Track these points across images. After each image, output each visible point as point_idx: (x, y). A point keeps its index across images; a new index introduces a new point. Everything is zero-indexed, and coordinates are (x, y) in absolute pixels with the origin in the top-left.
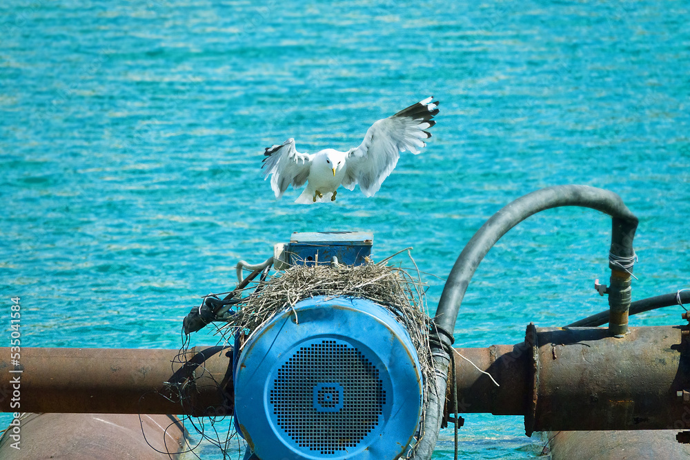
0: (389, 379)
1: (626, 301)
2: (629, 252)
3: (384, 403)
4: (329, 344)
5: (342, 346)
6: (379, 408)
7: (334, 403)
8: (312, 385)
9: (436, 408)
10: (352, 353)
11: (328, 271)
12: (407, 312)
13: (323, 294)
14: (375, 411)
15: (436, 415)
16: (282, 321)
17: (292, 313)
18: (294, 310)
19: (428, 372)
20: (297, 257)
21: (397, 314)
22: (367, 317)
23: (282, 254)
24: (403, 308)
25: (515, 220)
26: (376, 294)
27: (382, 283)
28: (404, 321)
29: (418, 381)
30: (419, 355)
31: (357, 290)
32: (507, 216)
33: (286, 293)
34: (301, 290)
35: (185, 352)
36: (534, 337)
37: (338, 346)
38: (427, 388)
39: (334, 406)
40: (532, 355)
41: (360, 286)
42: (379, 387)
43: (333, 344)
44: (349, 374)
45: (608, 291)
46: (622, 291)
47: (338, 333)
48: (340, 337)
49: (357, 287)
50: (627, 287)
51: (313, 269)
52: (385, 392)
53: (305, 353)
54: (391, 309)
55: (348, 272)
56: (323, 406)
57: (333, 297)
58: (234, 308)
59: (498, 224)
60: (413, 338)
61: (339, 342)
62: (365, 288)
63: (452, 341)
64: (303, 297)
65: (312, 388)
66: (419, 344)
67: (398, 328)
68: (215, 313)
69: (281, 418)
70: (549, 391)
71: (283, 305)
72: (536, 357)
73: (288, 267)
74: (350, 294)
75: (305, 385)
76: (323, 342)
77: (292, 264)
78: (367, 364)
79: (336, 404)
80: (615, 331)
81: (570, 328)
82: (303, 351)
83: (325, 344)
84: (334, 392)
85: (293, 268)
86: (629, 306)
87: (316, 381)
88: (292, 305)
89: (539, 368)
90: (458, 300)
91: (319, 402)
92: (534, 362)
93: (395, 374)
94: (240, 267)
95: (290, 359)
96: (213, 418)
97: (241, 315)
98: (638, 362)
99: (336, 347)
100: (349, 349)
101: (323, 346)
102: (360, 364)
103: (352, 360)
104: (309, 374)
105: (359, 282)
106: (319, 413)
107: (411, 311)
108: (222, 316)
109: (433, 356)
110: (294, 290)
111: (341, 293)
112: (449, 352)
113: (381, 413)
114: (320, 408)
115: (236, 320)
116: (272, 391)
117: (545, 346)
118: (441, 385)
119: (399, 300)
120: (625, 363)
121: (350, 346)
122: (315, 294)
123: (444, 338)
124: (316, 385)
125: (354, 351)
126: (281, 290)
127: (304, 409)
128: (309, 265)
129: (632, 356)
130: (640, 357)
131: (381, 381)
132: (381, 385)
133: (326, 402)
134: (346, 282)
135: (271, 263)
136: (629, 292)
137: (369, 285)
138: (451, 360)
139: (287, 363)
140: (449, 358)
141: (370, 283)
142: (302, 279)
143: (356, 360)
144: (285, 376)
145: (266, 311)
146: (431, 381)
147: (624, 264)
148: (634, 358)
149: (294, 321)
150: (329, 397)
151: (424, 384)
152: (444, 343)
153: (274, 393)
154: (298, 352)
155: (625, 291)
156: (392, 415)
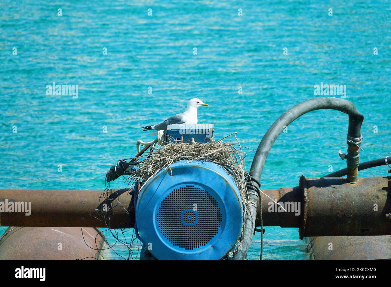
0: (224, 207)
1: (357, 163)
2: (359, 135)
3: (221, 221)
4: (190, 187)
5: (197, 188)
6: (218, 224)
7: (193, 220)
8: (180, 210)
9: (250, 224)
10: (203, 192)
11: (189, 146)
12: (234, 169)
13: (186, 159)
14: (216, 226)
15: (251, 227)
16: (163, 174)
17: (169, 170)
18: (170, 168)
19: (246, 203)
20: (171, 138)
21: (228, 171)
22: (212, 172)
23: (163, 136)
24: (232, 167)
25: (295, 117)
26: (216, 159)
27: (220, 153)
28: (232, 174)
29: (241, 208)
30: (241, 194)
31: (206, 157)
32: (290, 115)
33: (165, 158)
34: (174, 157)
35: (107, 192)
36: (304, 183)
37: (195, 188)
38: (245, 212)
39: (193, 223)
40: (303, 193)
41: (207, 154)
42: (218, 212)
43: (192, 187)
44: (201, 205)
45: (346, 157)
46: (354, 157)
47: (195, 181)
48: (196, 183)
50: (357, 155)
51: (180, 145)
52: (222, 215)
53: (177, 192)
54: (225, 168)
55: (200, 147)
56: (186, 223)
57: (192, 160)
58: (135, 167)
59: (285, 119)
60: (237, 184)
61: (196, 186)
62: (210, 156)
63: (260, 186)
64: (175, 161)
65: (180, 212)
66: (241, 187)
67: (229, 178)
68: (124, 170)
69: (163, 230)
70: (313, 214)
71: (163, 165)
72: (306, 194)
73: (166, 144)
74: (202, 159)
75: (176, 210)
76: (187, 186)
77: (168, 142)
78: (211, 198)
80: (350, 180)
81: (325, 178)
82: (175, 191)
84: (193, 215)
85: (169, 144)
86: (358, 165)
87: (183, 208)
88: (169, 165)
89: (307, 201)
90: (263, 163)
91: (184, 220)
92: (305, 197)
93: (228, 204)
94: (138, 144)
95: (168, 196)
96: (123, 229)
97: (140, 171)
98: (363, 198)
99: (194, 189)
100: (201, 190)
101: (187, 188)
102: (207, 198)
103: (203, 196)
104: (178, 204)
105: (207, 152)
106: (184, 227)
107: (236, 169)
108: (128, 171)
109: (249, 194)
110: (170, 157)
111: (196, 158)
112: (258, 192)
113: (219, 227)
114: (185, 224)
115: (137, 174)
116: (158, 214)
117: (311, 188)
118: (253, 211)
119: (229, 162)
120: (356, 198)
121: (202, 188)
122: (182, 159)
123: (255, 184)
124: (182, 210)
126: (162, 157)
127: (176, 225)
128: (178, 142)
129: (360, 194)
130: (364, 194)
131: (219, 208)
132: (220, 211)
133: (188, 221)
134: (199, 152)
135: (156, 142)
136: (358, 158)
137: (213, 154)
138: (259, 196)
139: (166, 198)
141: (213, 153)
142: (175, 151)
143: (205, 196)
144: (165, 205)
145: (154, 169)
146: (248, 208)
147: (355, 141)
148: (361, 195)
149: (170, 174)
150: (190, 218)
151: (244, 210)
152: (255, 187)
154: (172, 192)
155: (356, 157)
156: (226, 228)
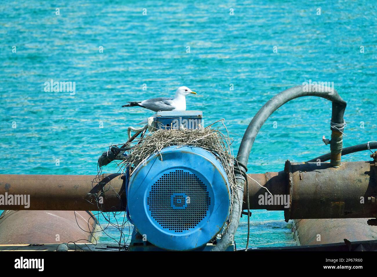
0: (212, 191)
1: (340, 148)
2: (342, 121)
3: (210, 204)
4: (179, 172)
5: (186, 173)
6: (207, 207)
7: (182, 204)
8: (170, 194)
9: (238, 207)
11: (178, 132)
12: (222, 154)
13: (176, 144)
14: (205, 209)
15: (238, 210)
16: (153, 159)
17: (159, 155)
18: (160, 153)
19: (233, 187)
20: (161, 124)
21: (216, 156)
22: (200, 157)
23: (153, 123)
24: (220, 152)
25: (280, 104)
26: (204, 144)
27: (208, 138)
28: (220, 159)
29: (228, 192)
30: (229, 178)
32: (276, 102)
33: (156, 144)
34: (164, 143)
35: (99, 177)
36: (289, 167)
37: (184, 173)
38: (233, 196)
40: (289, 177)
42: (207, 195)
43: (181, 172)
44: (190, 189)
45: (330, 142)
46: (338, 142)
47: (184, 166)
48: (185, 168)
49: (195, 141)
50: (340, 140)
51: (170, 131)
52: (210, 198)
54: (213, 153)
55: (189, 133)
56: (176, 206)
57: (181, 146)
58: (126, 152)
59: (271, 106)
60: (225, 169)
61: (185, 171)
62: (198, 141)
63: (246, 170)
64: (165, 146)
65: (170, 196)
66: (228, 172)
67: (217, 163)
68: (116, 155)
69: (153, 213)
70: (298, 197)
71: (154, 151)
72: (291, 178)
73: (156, 130)
74: (190, 145)
75: (166, 194)
76: (176, 171)
77: (158, 128)
78: (200, 183)
79: (183, 205)
80: (334, 164)
81: (309, 163)
82: (165, 176)
83: (177, 172)
84: (182, 198)
85: (159, 130)
86: (341, 150)
87: (172, 192)
88: (159, 151)
89: (292, 185)
90: (249, 148)
91: (174, 204)
92: (290, 181)
93: (216, 188)
94: (129, 130)
95: (158, 180)
96: (114, 212)
97: (131, 156)
98: (346, 181)
99: (183, 174)
100: (190, 175)
101: (176, 173)
102: (196, 183)
103: (192, 181)
104: (168, 189)
105: (195, 138)
106: (174, 210)
107: (224, 154)
108: (120, 157)
109: (236, 178)
110: (160, 142)
111: (186, 144)
112: (245, 176)
113: (208, 210)
115: (128, 159)
116: (148, 198)
117: (296, 172)
118: (240, 195)
119: (217, 148)
120: (339, 182)
121: (191, 173)
122: (172, 145)
123: (242, 168)
124: (172, 194)
125: (193, 176)
126: (153, 142)
127: (166, 208)
128: (168, 129)
129: (343, 178)
130: (347, 178)
131: (208, 192)
133: (178, 204)
134: (188, 138)
135: (146, 128)
136: (341, 143)
137: (201, 140)
138: (246, 180)
139: (156, 182)
140: (244, 179)
141: (201, 138)
142: (164, 136)
143: (194, 181)
144: (155, 189)
145: (144, 154)
146: (235, 192)
147: (339, 127)
148: (344, 179)
149: (160, 159)
150: (179, 201)
151: (231, 193)
152: (242, 171)
153: (149, 199)
154: (162, 177)
156: (214, 211)
